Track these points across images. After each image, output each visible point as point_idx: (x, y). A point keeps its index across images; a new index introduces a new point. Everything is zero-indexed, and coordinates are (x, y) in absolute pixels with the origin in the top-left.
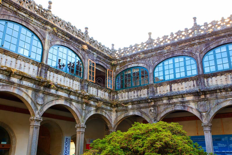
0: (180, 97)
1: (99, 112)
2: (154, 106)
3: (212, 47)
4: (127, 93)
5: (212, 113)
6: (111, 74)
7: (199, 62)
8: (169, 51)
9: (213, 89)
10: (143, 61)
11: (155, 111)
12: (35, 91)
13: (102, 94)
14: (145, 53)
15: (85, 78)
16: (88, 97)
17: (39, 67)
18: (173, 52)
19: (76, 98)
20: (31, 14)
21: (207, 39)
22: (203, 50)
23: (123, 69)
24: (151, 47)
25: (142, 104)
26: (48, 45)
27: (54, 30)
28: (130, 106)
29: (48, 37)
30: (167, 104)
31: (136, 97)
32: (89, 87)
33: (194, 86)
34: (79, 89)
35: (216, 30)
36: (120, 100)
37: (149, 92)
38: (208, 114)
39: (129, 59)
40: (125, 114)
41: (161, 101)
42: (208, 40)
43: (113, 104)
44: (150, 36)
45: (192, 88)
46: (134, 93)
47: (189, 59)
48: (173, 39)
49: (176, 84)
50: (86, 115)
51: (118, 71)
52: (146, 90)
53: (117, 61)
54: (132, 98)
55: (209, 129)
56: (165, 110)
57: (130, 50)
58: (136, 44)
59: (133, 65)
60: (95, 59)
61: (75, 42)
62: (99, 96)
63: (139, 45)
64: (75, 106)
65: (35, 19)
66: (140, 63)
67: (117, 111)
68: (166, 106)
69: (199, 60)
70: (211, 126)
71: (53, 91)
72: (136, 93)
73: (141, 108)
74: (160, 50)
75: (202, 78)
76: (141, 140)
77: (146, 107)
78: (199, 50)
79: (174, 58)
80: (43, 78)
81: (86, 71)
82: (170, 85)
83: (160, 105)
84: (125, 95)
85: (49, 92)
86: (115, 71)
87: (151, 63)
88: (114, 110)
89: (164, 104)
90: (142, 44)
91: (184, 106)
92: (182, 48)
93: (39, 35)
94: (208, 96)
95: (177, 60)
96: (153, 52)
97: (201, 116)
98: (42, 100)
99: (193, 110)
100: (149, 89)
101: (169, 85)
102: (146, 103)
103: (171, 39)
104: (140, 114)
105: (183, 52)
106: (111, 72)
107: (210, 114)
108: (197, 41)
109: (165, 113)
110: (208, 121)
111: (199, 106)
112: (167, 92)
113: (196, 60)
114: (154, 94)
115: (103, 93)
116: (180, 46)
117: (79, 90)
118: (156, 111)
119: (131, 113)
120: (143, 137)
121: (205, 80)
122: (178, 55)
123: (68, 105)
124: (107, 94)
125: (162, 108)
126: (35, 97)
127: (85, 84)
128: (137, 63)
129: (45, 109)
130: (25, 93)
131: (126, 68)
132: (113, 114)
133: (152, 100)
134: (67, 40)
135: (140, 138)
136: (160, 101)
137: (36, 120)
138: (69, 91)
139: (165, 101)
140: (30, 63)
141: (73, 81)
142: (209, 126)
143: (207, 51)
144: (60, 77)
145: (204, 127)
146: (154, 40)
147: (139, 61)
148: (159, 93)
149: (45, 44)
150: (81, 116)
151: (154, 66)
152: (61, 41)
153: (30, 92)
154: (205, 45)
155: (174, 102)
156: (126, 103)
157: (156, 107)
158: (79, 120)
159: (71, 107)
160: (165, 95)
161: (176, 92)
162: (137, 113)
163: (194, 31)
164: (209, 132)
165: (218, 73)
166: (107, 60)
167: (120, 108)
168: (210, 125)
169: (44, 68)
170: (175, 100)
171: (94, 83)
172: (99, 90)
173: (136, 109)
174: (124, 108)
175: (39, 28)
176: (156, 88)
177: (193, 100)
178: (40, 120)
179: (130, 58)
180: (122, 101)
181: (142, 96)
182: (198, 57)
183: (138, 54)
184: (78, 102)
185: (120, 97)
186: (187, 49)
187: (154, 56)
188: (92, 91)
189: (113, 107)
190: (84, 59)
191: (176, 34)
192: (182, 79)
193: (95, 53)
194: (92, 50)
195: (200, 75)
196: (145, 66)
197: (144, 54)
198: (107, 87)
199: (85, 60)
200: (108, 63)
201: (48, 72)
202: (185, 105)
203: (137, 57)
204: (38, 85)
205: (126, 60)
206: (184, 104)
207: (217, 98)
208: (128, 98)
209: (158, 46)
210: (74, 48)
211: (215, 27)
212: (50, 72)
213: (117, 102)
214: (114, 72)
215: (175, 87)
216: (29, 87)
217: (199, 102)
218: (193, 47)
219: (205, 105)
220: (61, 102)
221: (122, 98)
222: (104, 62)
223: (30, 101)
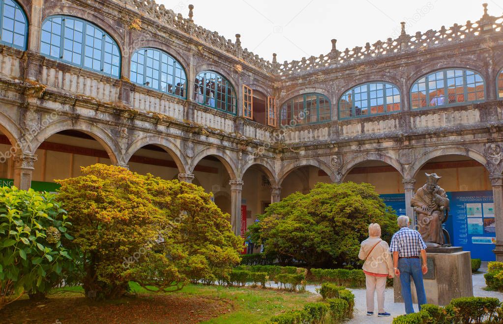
0: (375, 143)
1: (259, 162)
2: (337, 154)
3: (425, 72)
4: (297, 132)
5: (418, 166)
6: (273, 103)
7: (405, 92)
8: (363, 73)
9: (420, 133)
10: (323, 85)
11: (339, 161)
12: (184, 140)
13: (262, 135)
14: (326, 72)
15: (240, 115)
16: (245, 142)
17: (184, 106)
18: (368, 76)
19: (230, 144)
20: (172, 33)
21: (418, 59)
22: (412, 74)
23: (291, 96)
24: (336, 64)
25: (321, 150)
26: (193, 73)
27: (199, 50)
28: (303, 153)
29: (192, 61)
30: (356, 152)
31: (311, 139)
32: (245, 127)
33: (395, 126)
34: (233, 131)
35: (431, 47)
36: (288, 142)
37: (331, 132)
38: (412, 167)
39: (300, 81)
40: (296, 163)
41: (348, 147)
42: (420, 61)
43: (277, 149)
44: (334, 46)
45: (393, 129)
46: (309, 132)
47: (391, 86)
48: (369, 54)
49: (370, 123)
50: (243, 166)
51: (283, 98)
52: (327, 128)
53: (282, 83)
54: (306, 140)
55: (412, 187)
56: (353, 159)
57: (302, 65)
58: (312, 56)
59: (307, 91)
60: (251, 83)
61: (225, 62)
62: (257, 138)
63: (317, 58)
64: (230, 156)
65: (177, 38)
66: (318, 88)
67: (282, 159)
68: (355, 154)
69: (404, 90)
70: (415, 183)
71: (203, 138)
72: (311, 133)
73: (319, 155)
74: (349, 70)
75: (407, 116)
76: (329, 205)
77: (326, 155)
78: (406, 74)
79: (369, 83)
80: (191, 121)
81: (240, 104)
82: (362, 124)
83: (346, 153)
84: (295, 134)
85: (199, 140)
86: (279, 97)
87: (335, 89)
88: (279, 156)
89: (352, 151)
90: (322, 57)
91: (380, 155)
92: (381, 70)
93: (181, 60)
94: (413, 142)
95: (373, 87)
96: (339, 72)
97: (403, 169)
98: (192, 151)
99: (393, 160)
100: (331, 129)
101: (360, 124)
102: (325, 148)
103: (366, 53)
104: (318, 164)
105: (383, 75)
106: (273, 99)
107: (414, 166)
108: (403, 61)
109: (353, 163)
110: (411, 176)
111: (400, 156)
112: (357, 133)
113: (400, 89)
114: (338, 136)
115: (263, 133)
116: (379, 66)
117: (232, 133)
118: (341, 161)
119: (304, 163)
120: (331, 202)
121: (412, 119)
122: (375, 80)
123: (221, 154)
124: (268, 134)
125: (349, 157)
126: (184, 148)
127: (240, 124)
128: (313, 88)
129: (196, 162)
130: (173, 143)
131: (296, 94)
132: (276, 163)
133: (335, 145)
134: (215, 62)
135: (327, 203)
136: (346, 146)
137: (188, 178)
138: (222, 136)
139: (354, 147)
140: (175, 103)
141: (225, 120)
142: (412, 183)
143: (418, 77)
144: (209, 116)
145: (405, 185)
146: (341, 53)
147: (317, 85)
148: (345, 135)
149: (189, 73)
150: (237, 168)
151: (340, 95)
152: (209, 64)
153: (178, 142)
154: (414, 67)
155: (367, 150)
156: (297, 147)
157: (341, 155)
158: (235, 174)
159: (224, 157)
160: (354, 138)
161: (370, 135)
162: (312, 162)
163: (400, 45)
164: (412, 190)
165: (429, 110)
166: (268, 81)
167: (288, 154)
168: (412, 181)
169: (191, 107)
170: (367, 146)
171: (251, 120)
172: (258, 130)
173: (312, 157)
174: (293, 155)
175: (181, 51)
176: (342, 127)
177: (393, 148)
178: (191, 178)
179: (302, 79)
180: (290, 144)
181: (321, 139)
182: (404, 85)
183: (315, 73)
184: (232, 150)
185: (287, 138)
186: (389, 72)
187: (339, 78)
188: (249, 132)
189: (276, 153)
190: (237, 85)
191: (374, 45)
192: (379, 117)
193: (251, 74)
194: (247, 70)
195: (404, 113)
196: (326, 93)
197: (324, 74)
198: (269, 124)
199: (238, 88)
200: (269, 87)
201: (195, 111)
202: (382, 154)
203: (314, 78)
204: (187, 131)
205: (296, 82)
206: (380, 152)
207: (425, 146)
208: (299, 141)
209: (346, 64)
210: (224, 70)
211: (430, 41)
212: (198, 112)
213: (284, 146)
214: (278, 99)
215: (369, 126)
216: (177, 136)
217: (401, 150)
218: (397, 69)
219: (409, 154)
220: (213, 152)
221: (290, 140)
222: (263, 86)
223: (178, 154)
